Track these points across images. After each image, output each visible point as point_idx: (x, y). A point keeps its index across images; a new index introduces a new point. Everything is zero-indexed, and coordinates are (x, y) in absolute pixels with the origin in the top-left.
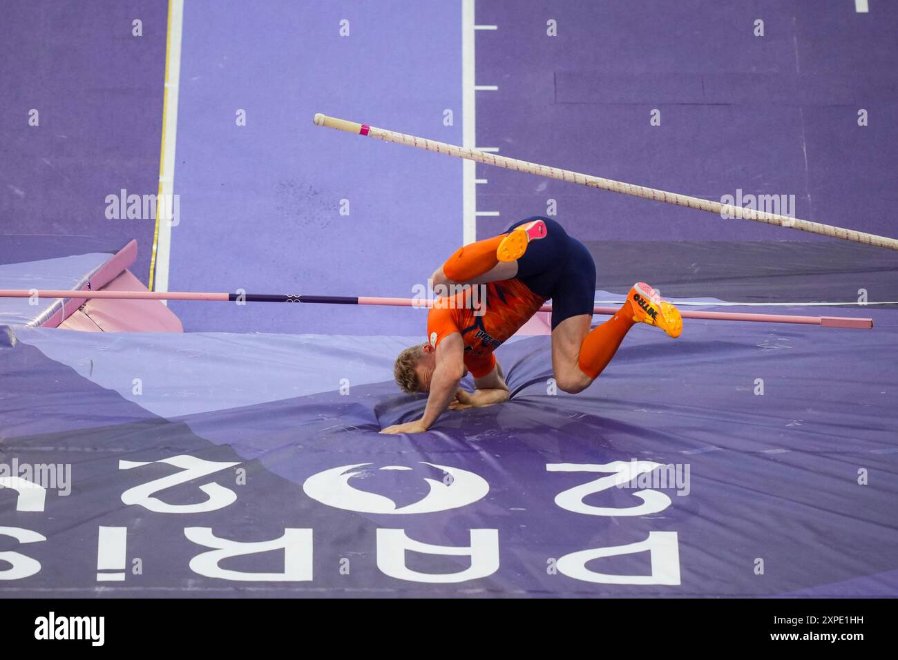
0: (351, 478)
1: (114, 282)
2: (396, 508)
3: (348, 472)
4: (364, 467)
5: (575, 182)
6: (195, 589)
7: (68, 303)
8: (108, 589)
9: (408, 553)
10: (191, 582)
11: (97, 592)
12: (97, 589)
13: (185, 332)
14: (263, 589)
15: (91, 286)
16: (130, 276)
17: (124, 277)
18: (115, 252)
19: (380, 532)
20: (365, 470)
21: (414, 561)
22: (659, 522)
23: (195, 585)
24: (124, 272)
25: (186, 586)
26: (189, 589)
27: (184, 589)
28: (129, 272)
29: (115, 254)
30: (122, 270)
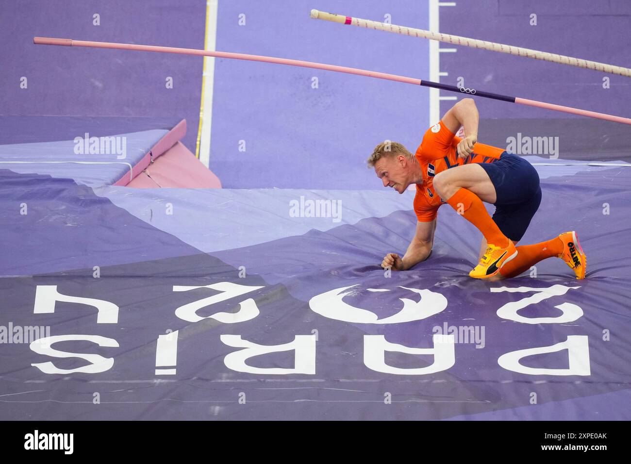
0: (345, 296)
1: (169, 151)
2: (378, 319)
3: (343, 292)
4: (354, 288)
5: (519, 55)
6: (228, 381)
7: (135, 167)
8: (163, 381)
9: (387, 354)
10: (225, 375)
11: (155, 383)
12: (155, 381)
13: (223, 188)
14: (279, 380)
15: (152, 153)
16: (182, 147)
17: (176, 147)
18: (170, 129)
19: (367, 338)
20: (355, 290)
21: (391, 358)
22: (575, 328)
23: (227, 378)
24: (177, 143)
25: (221, 378)
26: (223, 381)
27: (219, 381)
28: (181, 144)
29: (170, 130)
30: (176, 141)
